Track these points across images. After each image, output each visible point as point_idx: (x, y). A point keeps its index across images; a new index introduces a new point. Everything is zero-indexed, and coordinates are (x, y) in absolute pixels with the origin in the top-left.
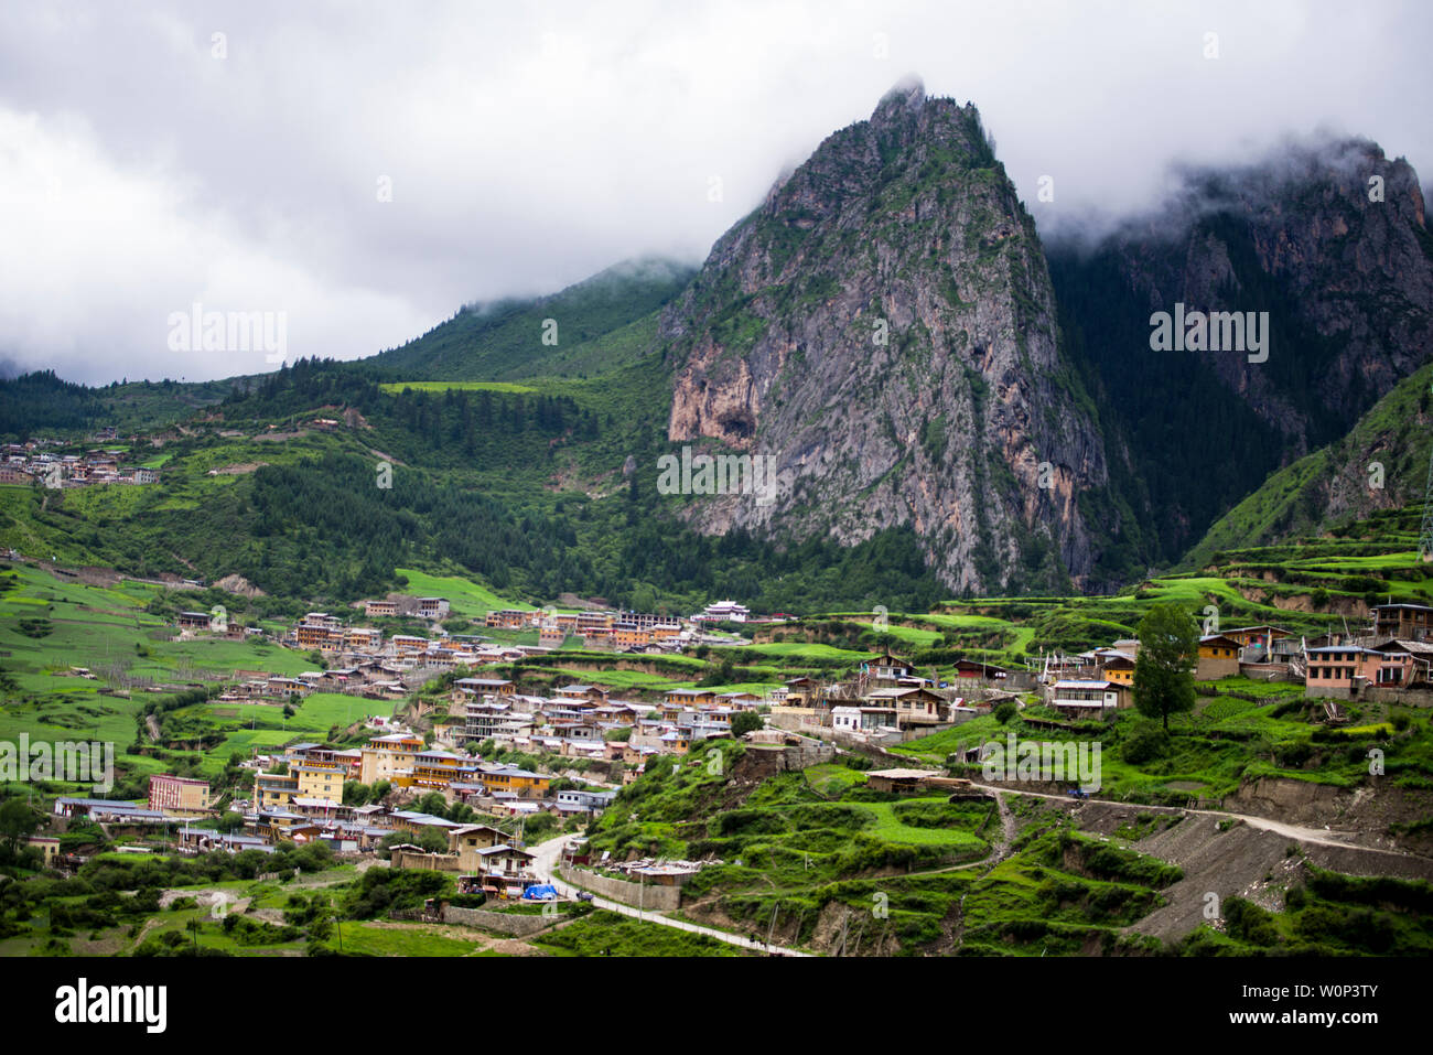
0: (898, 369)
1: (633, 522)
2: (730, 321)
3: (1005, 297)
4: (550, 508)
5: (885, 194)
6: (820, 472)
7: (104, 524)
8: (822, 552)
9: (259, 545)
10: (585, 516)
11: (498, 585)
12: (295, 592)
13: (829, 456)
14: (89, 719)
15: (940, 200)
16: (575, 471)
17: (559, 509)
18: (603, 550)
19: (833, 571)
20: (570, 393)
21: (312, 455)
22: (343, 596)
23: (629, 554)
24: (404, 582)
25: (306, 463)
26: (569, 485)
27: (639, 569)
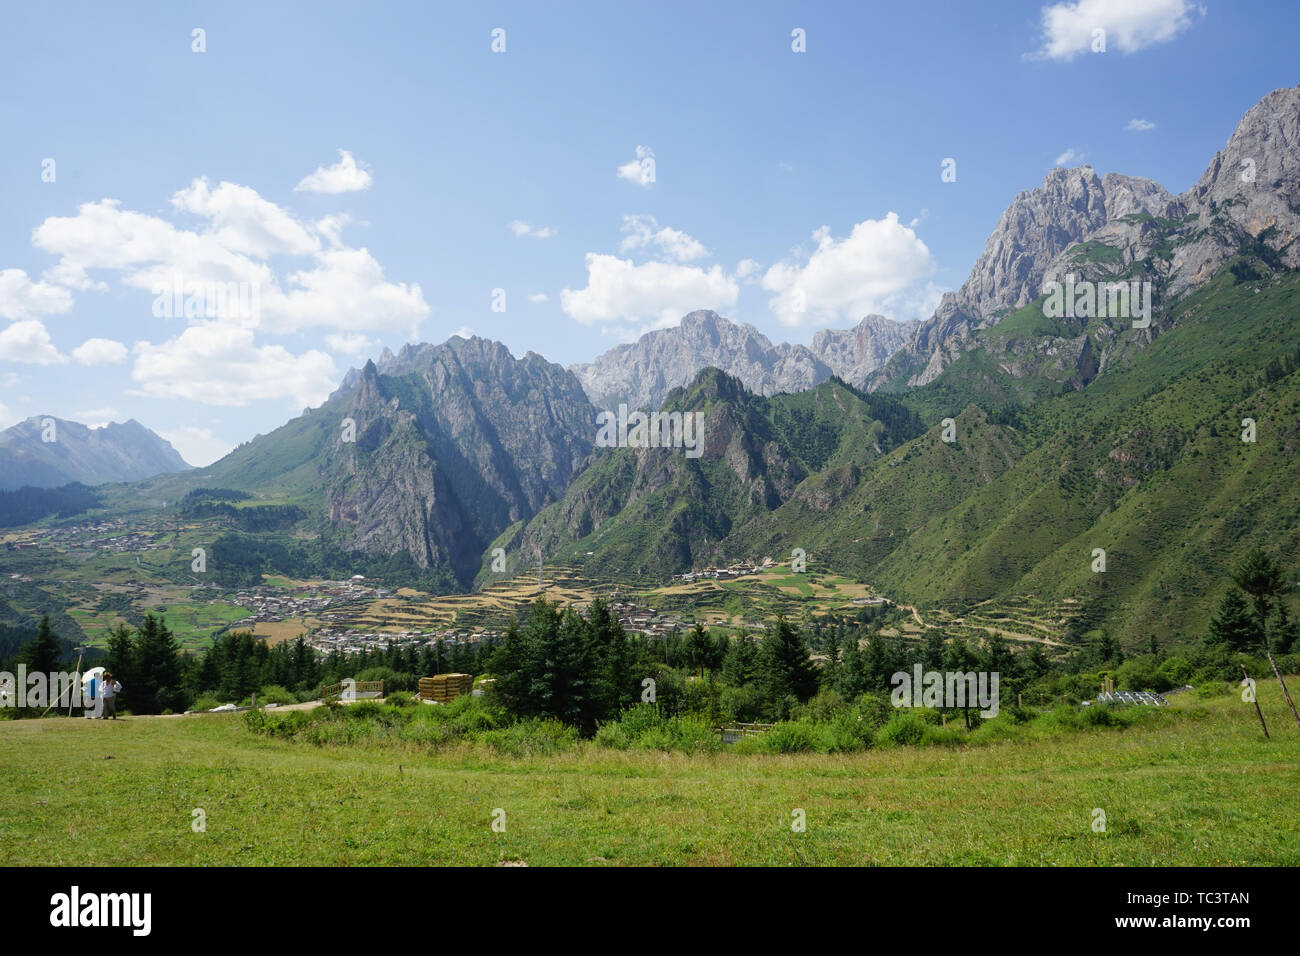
0: (401, 503)
1: (323, 547)
2: (347, 484)
3: (432, 483)
4: (297, 544)
5: (394, 448)
6: (380, 533)
7: (161, 566)
8: (384, 558)
9: (218, 572)
10: (308, 547)
11: (291, 576)
12: (234, 587)
13: (382, 527)
14: (198, 640)
15: (410, 451)
16: (301, 530)
17: (300, 545)
18: (316, 559)
19: (386, 563)
20: (295, 503)
21: (221, 534)
22: (248, 586)
23: (325, 560)
24: (265, 580)
25: (221, 539)
26: (300, 535)
27: (329, 565)
